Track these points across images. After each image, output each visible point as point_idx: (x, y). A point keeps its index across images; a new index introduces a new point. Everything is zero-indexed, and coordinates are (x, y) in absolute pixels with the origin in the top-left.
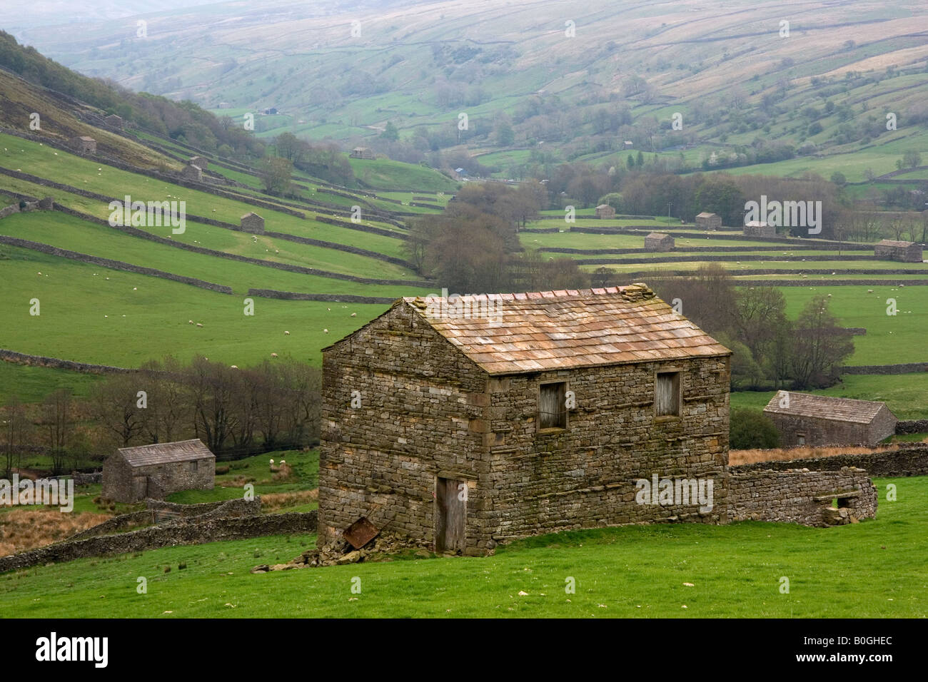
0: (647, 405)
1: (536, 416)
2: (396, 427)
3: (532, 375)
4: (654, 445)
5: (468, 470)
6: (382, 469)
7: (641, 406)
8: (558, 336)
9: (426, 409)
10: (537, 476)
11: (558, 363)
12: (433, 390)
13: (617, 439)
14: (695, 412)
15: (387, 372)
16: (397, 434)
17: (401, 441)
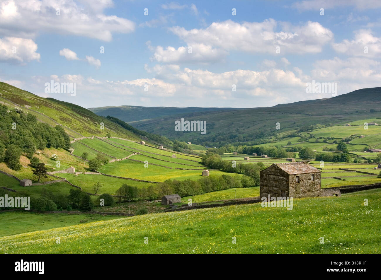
0: (310, 179)
1: (296, 181)
2: (273, 183)
3: (295, 175)
4: (311, 186)
5: (286, 189)
6: (271, 189)
7: (310, 180)
8: (297, 169)
9: (279, 180)
10: (296, 190)
11: (298, 173)
12: (280, 177)
13: (306, 185)
14: (317, 181)
15: (272, 175)
16: (273, 184)
17: (274, 185)
